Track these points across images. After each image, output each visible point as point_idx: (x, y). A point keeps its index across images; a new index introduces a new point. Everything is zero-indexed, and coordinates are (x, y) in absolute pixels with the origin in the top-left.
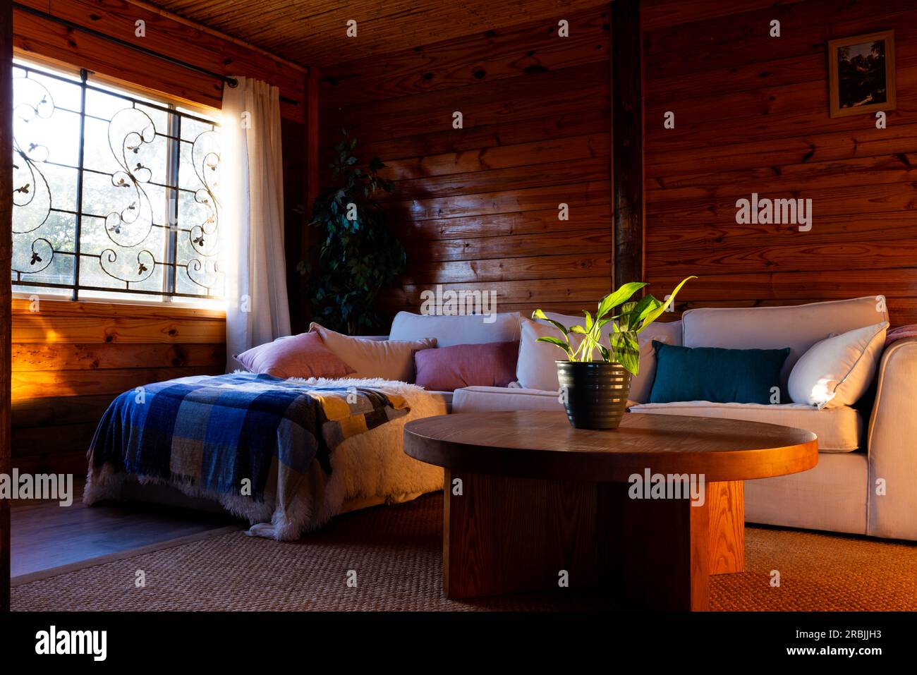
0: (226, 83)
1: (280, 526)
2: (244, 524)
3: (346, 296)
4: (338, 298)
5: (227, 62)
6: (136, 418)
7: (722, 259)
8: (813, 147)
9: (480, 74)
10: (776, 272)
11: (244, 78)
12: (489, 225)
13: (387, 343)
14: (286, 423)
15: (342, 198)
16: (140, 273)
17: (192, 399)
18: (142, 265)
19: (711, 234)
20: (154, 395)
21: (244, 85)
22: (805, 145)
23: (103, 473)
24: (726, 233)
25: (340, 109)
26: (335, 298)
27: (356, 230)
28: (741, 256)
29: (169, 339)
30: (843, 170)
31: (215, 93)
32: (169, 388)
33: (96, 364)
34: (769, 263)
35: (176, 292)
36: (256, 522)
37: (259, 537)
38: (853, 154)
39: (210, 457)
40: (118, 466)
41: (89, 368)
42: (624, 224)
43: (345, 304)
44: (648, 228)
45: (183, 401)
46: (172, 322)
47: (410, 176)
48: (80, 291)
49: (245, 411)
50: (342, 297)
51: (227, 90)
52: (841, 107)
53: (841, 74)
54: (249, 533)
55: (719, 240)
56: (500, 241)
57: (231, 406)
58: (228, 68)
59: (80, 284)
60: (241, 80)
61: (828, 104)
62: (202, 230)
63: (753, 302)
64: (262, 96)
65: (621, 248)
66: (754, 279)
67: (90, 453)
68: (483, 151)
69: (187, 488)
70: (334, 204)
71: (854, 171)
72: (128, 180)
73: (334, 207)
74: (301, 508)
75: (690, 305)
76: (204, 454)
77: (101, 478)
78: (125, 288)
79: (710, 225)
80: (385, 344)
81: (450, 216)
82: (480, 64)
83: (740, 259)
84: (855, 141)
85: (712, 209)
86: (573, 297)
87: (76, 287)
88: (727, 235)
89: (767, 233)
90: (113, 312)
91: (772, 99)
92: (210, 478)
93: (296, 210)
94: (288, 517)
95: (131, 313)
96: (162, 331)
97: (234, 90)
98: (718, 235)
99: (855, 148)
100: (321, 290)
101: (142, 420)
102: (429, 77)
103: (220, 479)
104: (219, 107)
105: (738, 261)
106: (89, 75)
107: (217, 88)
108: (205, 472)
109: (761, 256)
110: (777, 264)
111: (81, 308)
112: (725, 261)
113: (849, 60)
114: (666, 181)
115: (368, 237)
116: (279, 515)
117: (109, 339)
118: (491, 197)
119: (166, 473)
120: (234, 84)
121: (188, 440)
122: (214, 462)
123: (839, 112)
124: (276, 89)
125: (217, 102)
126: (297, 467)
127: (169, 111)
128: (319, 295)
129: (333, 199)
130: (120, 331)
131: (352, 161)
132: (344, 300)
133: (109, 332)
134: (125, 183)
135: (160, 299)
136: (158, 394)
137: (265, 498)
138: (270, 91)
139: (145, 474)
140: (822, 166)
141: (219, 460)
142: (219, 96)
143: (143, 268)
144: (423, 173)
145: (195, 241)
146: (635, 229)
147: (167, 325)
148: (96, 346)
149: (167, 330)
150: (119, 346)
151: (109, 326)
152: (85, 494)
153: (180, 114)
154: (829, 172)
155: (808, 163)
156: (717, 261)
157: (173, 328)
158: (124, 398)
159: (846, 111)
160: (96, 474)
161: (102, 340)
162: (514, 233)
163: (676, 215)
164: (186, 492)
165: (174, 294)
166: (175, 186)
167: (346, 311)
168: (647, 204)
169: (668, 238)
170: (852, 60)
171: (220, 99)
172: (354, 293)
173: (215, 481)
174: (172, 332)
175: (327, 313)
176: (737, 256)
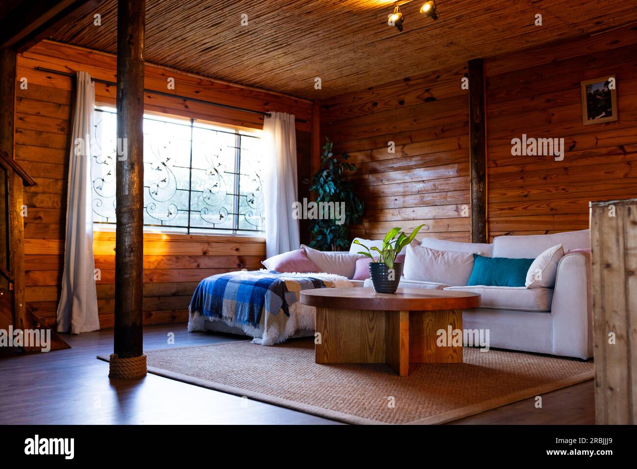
0: (265, 116)
1: (265, 338)
2: (251, 338)
3: (329, 230)
4: (325, 230)
5: (266, 104)
6: (209, 290)
7: (527, 207)
8: (574, 142)
9: (402, 103)
10: (556, 214)
11: (274, 112)
12: (407, 188)
13: (342, 255)
14: (269, 292)
15: (326, 176)
16: (220, 219)
17: (232, 281)
18: (221, 215)
19: (522, 192)
20: (216, 279)
21: (274, 116)
22: (570, 141)
23: (195, 316)
24: (530, 192)
25: (331, 123)
26: (324, 230)
27: (333, 193)
28: (538, 205)
29: (235, 253)
30: (591, 156)
31: (259, 121)
32: (223, 277)
33: (198, 266)
34: (552, 209)
35: (239, 228)
36: (256, 338)
37: (256, 344)
38: (596, 146)
39: (238, 308)
40: (201, 312)
41: (194, 268)
42: (476, 187)
43: (329, 234)
44: (489, 189)
45: (229, 282)
46: (237, 244)
47: (367, 160)
48: (190, 229)
49: (253, 286)
50: (327, 230)
51: (266, 120)
52: (589, 119)
53: (588, 100)
54: (252, 342)
55: (526, 196)
56: (413, 197)
57: (247, 284)
58: (267, 107)
59: (190, 226)
60: (273, 113)
61: (581, 118)
62: (253, 195)
63: (545, 232)
64: (284, 121)
65: (474, 201)
66: (544, 218)
67: (190, 307)
68: (404, 145)
69: (229, 323)
70: (322, 179)
71: (596, 156)
72: (214, 172)
73: (322, 181)
74: (274, 330)
75: (511, 233)
76: (236, 307)
77: (194, 318)
78: (213, 227)
79: (521, 187)
80: (341, 256)
81: (387, 183)
82: (402, 97)
83: (537, 207)
84: (597, 138)
85: (522, 178)
86: (450, 229)
87: (189, 227)
88: (531, 193)
89: (551, 192)
90: (206, 239)
91: (553, 115)
92: (238, 318)
93: (304, 182)
94: (268, 334)
95: (215, 240)
96: (232, 249)
97: (270, 119)
98: (526, 193)
99: (597, 143)
100: (317, 226)
101: (211, 291)
102: (375, 104)
103: (242, 318)
104: (261, 128)
105: (537, 208)
106: (194, 121)
107: (261, 119)
108: (236, 315)
109: (548, 205)
110: (556, 210)
111: (191, 238)
112: (529, 208)
113: (592, 92)
114: (498, 162)
115: (341, 197)
116: (265, 334)
117: (205, 253)
118: (408, 172)
119: (221, 316)
120: (270, 116)
121: (229, 301)
122: (240, 310)
123: (587, 122)
124: (293, 117)
125: (260, 126)
126: (273, 312)
127: (236, 134)
128: (315, 229)
129: (321, 176)
130: (210, 249)
131: (330, 155)
132: (328, 232)
133: (205, 250)
134: (213, 173)
135: (231, 232)
136: (219, 279)
137: (260, 326)
138: (289, 117)
139: (212, 316)
140: (579, 153)
141: (242, 310)
142: (261, 123)
143: (221, 217)
144: (373, 159)
145: (249, 201)
146: (481, 190)
147: (234, 246)
148: (198, 257)
149: (234, 249)
150: (209, 257)
151: (205, 247)
152: (188, 327)
153: (240, 135)
154: (583, 157)
155: (573, 151)
156: (525, 208)
157: (237, 247)
158: (205, 281)
159: (592, 122)
160: (193, 316)
161: (201, 254)
162: (420, 193)
163: (504, 182)
164: (229, 325)
165: (238, 230)
166: (238, 173)
167: (329, 237)
168: (488, 175)
169: (499, 195)
170: (594, 92)
171: (262, 125)
172: (333, 228)
173: (240, 319)
174: (237, 250)
175: (319, 239)
176: (535, 205)
